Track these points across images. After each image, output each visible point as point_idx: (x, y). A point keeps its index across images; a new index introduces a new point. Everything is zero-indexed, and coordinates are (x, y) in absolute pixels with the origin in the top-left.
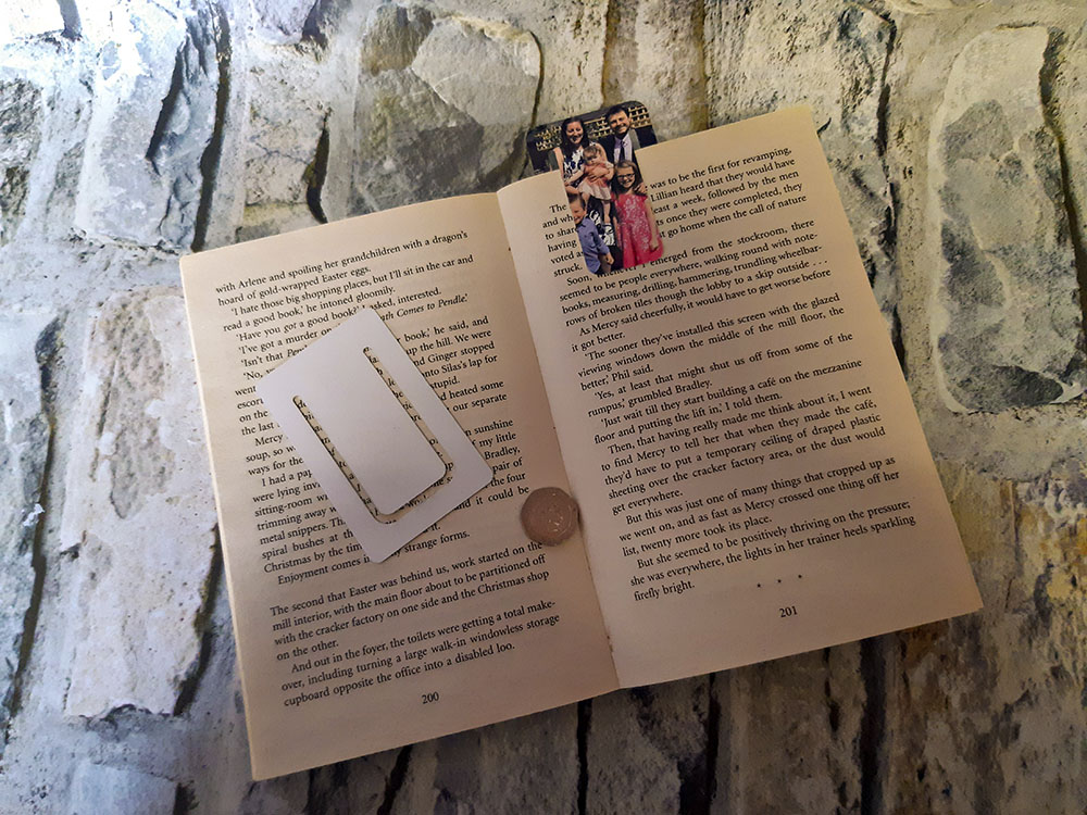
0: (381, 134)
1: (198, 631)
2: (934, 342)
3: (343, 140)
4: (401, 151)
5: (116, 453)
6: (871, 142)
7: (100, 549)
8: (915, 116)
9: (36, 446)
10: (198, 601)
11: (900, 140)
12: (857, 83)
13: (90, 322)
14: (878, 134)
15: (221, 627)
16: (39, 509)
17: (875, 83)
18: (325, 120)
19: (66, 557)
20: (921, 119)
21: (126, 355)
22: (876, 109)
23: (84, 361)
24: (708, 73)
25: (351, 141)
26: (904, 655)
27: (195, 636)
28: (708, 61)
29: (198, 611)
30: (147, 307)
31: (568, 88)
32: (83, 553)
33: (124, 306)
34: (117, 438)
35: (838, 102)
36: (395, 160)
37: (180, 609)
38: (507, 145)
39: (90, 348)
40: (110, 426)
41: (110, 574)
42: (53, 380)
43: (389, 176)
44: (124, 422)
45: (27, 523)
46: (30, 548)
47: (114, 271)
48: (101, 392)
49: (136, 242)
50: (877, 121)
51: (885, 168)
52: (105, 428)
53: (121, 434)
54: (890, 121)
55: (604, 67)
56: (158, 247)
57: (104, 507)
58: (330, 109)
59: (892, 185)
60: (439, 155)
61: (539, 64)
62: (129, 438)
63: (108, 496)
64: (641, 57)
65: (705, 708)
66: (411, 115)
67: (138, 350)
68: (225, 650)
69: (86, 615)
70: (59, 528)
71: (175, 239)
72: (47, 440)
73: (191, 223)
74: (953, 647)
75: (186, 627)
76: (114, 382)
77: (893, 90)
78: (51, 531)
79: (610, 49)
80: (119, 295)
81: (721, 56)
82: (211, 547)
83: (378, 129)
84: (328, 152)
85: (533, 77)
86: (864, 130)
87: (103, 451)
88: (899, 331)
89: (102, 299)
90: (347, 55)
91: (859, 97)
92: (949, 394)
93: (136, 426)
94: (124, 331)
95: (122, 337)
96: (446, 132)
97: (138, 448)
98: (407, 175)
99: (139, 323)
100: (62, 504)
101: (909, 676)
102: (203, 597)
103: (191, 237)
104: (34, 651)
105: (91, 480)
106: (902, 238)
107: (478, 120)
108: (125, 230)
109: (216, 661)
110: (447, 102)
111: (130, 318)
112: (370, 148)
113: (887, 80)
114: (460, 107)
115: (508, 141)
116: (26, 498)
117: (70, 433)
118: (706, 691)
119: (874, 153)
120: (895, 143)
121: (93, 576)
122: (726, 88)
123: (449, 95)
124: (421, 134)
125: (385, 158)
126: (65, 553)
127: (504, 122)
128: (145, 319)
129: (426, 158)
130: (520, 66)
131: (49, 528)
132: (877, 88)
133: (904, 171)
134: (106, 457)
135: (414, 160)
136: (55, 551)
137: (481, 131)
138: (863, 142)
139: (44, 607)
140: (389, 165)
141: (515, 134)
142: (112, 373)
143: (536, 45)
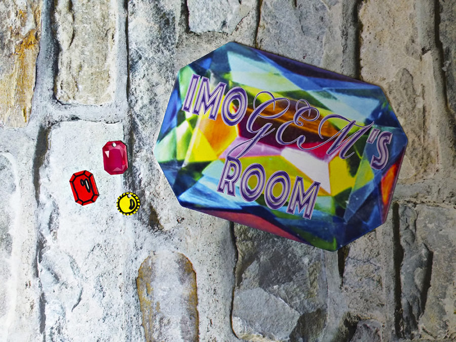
0: (312, 278)
1: (361, 22)
2: (18, 188)
3: (331, 273)
4: (301, 269)
5: (415, 98)
6: (48, 301)
7: (413, 54)
8: (24, 319)
9: (452, 98)
10: (363, 35)
11: (32, 304)
12: (59, 332)
13: (440, 161)
14: (44, 305)
15: (350, 25)
16: (445, 69)
17: (49, 333)
18: (342, 282)
19: (427, 48)
20: (21, 318)
21: (419, 146)
22: (46, 319)
23: (439, 142)
24: (142, 328)
25: (328, 273)
26: (37, 34)
27: (361, 21)
28: (143, 334)
29: (362, 31)
30: (414, 172)
31: (217, 313)
32: (420, 51)
33: (425, 171)
34: (415, 106)
35: (68, 321)
36: (303, 263)
37: (370, 31)
38: (246, 278)
39: (437, 148)
40: (420, 111)
41: (405, 44)
42: (452, 131)
43: (305, 254)
44: (414, 114)
45: (448, 62)
46: (444, 51)
47: (435, 189)
48: (427, 127)
49: (427, 205)
50: (46, 313)
51: (40, 286)
52: (422, 110)
53: (414, 108)
54: (38, 314)
55: (198, 325)
56: (415, 204)
57: (415, 73)
58: (341, 288)
59: (37, 276)
60: (281, 269)
61: (233, 324)
62: (409, 106)
63: (414, 78)
64: (179, 332)
65: (130, 5)
66: (298, 290)
67: (414, 149)
68: (348, 15)
69: (413, 24)
70: (433, 61)
71: (408, 209)
72: (448, 101)
73: (402, 218)
74: (12, 39)
75: (366, 23)
76: (422, 133)
77: (38, 331)
78: (437, 59)
79: (196, 334)
80: (429, 177)
81: (136, 337)
82: (361, 60)
83: (314, 280)
84: (339, 265)
85: (236, 316)
86: (53, 308)
87: (421, 99)
88: (36, 193)
89: (437, 174)
90: (334, 318)
91: (58, 324)
92: (11, 162)
93: (407, 112)
94: (423, 158)
95: (423, 156)
96: (279, 283)
97: (405, 102)
98: (296, 256)
99: (416, 163)
100: (434, 73)
101: (34, 25)
102: (361, 37)
103: (400, 211)
104: (433, 6)
105: (424, 85)
106: (33, 246)
107: (263, 290)
108: (434, 212)
109: (350, 11)
110: (280, 299)
111: (421, 165)
112: (317, 270)
113: (42, 336)
114: (273, 297)
115: (246, 280)
116: (451, 73)
117: (438, 106)
118: (129, 13)
119: (46, 294)
120: (35, 302)
121: (413, 41)
122: (131, 321)
123: (279, 303)
124: (291, 280)
125: (309, 264)
126: (428, 50)
127: (248, 291)
128: (414, 165)
129: (288, 266)
130: (243, 321)
131: (438, 60)
132: (47, 331)
133: (30, 285)
134: (419, 96)
135: (293, 265)
136: (433, 51)
137: (261, 285)
138: (53, 300)
139: (433, 25)
140: (306, 260)
141: (242, 285)
142: (424, 137)
143: (235, 332)
